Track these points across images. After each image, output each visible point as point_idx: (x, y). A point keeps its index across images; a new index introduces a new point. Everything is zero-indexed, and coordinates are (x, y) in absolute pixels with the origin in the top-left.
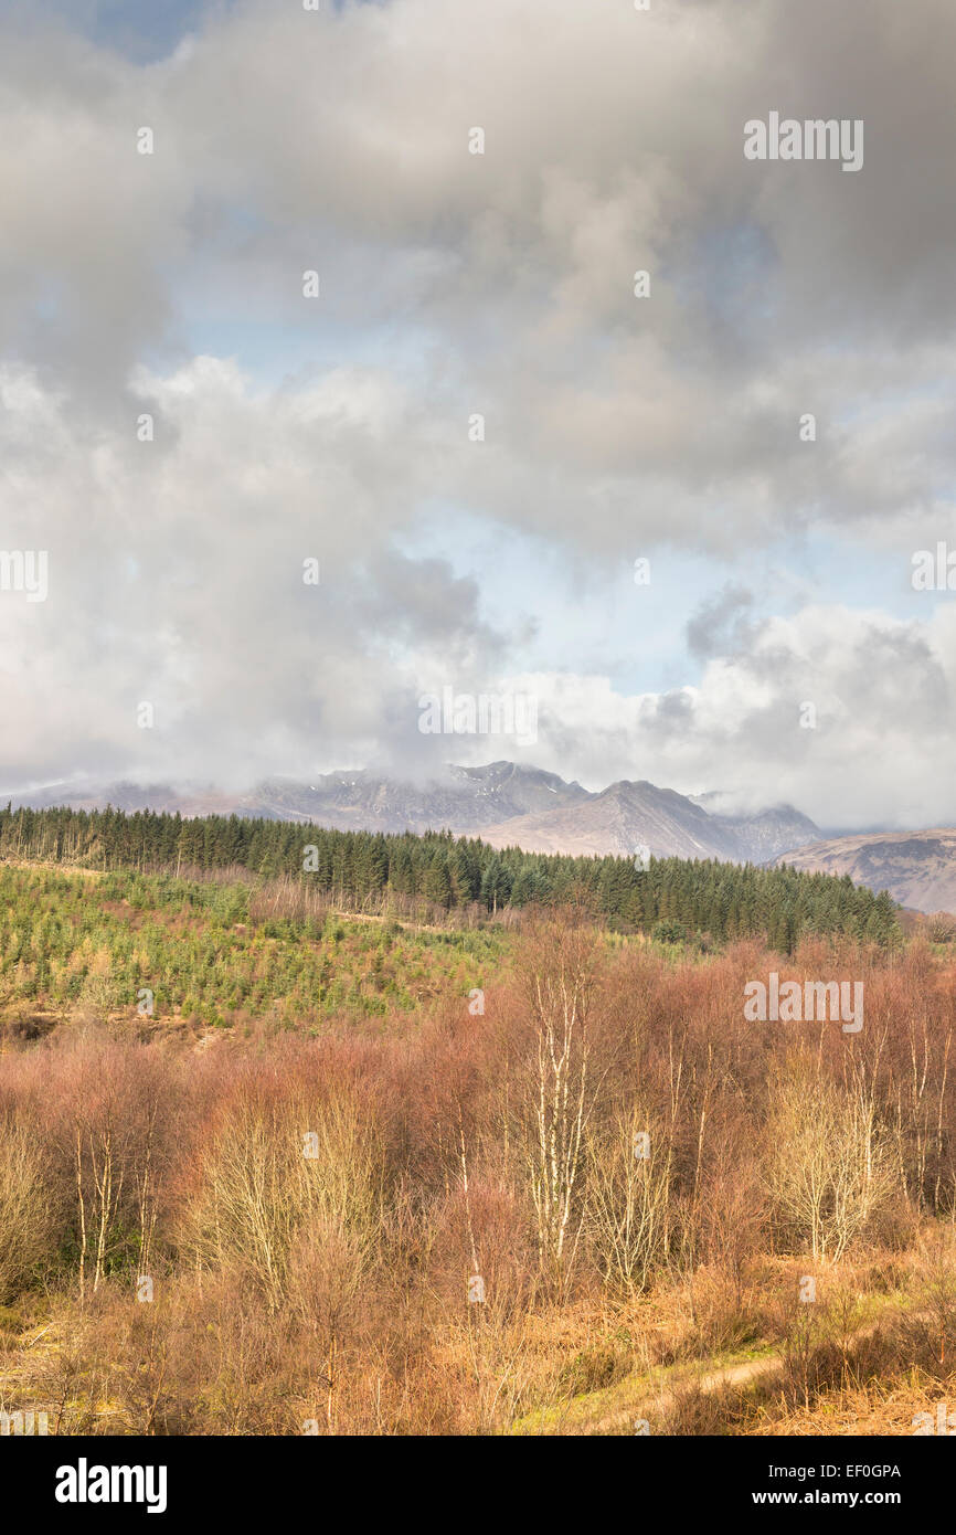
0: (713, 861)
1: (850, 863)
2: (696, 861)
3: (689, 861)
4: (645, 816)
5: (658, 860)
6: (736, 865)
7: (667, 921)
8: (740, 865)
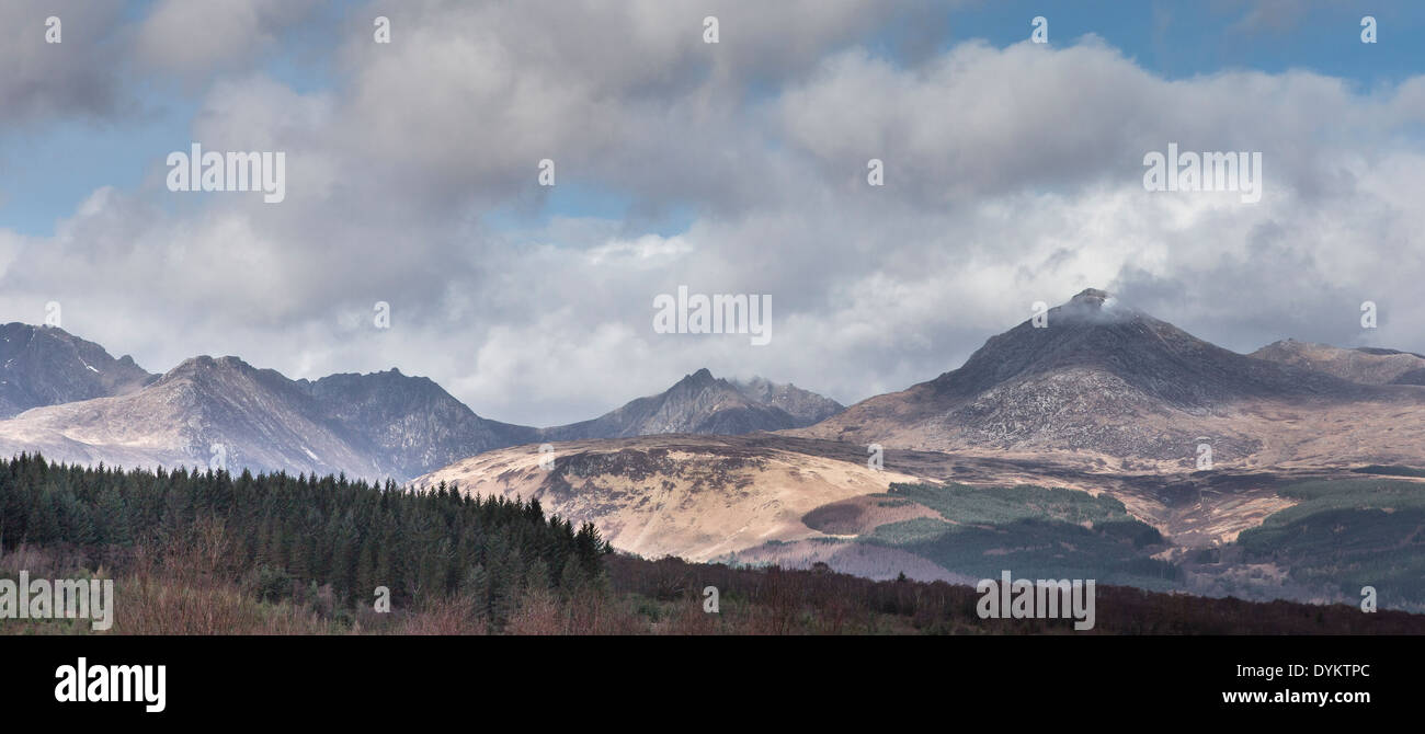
0: (337, 479)
1: (536, 483)
2: (313, 479)
3: (302, 477)
4: (232, 409)
5: (255, 477)
6: (371, 485)
7: (266, 571)
8: (377, 486)
